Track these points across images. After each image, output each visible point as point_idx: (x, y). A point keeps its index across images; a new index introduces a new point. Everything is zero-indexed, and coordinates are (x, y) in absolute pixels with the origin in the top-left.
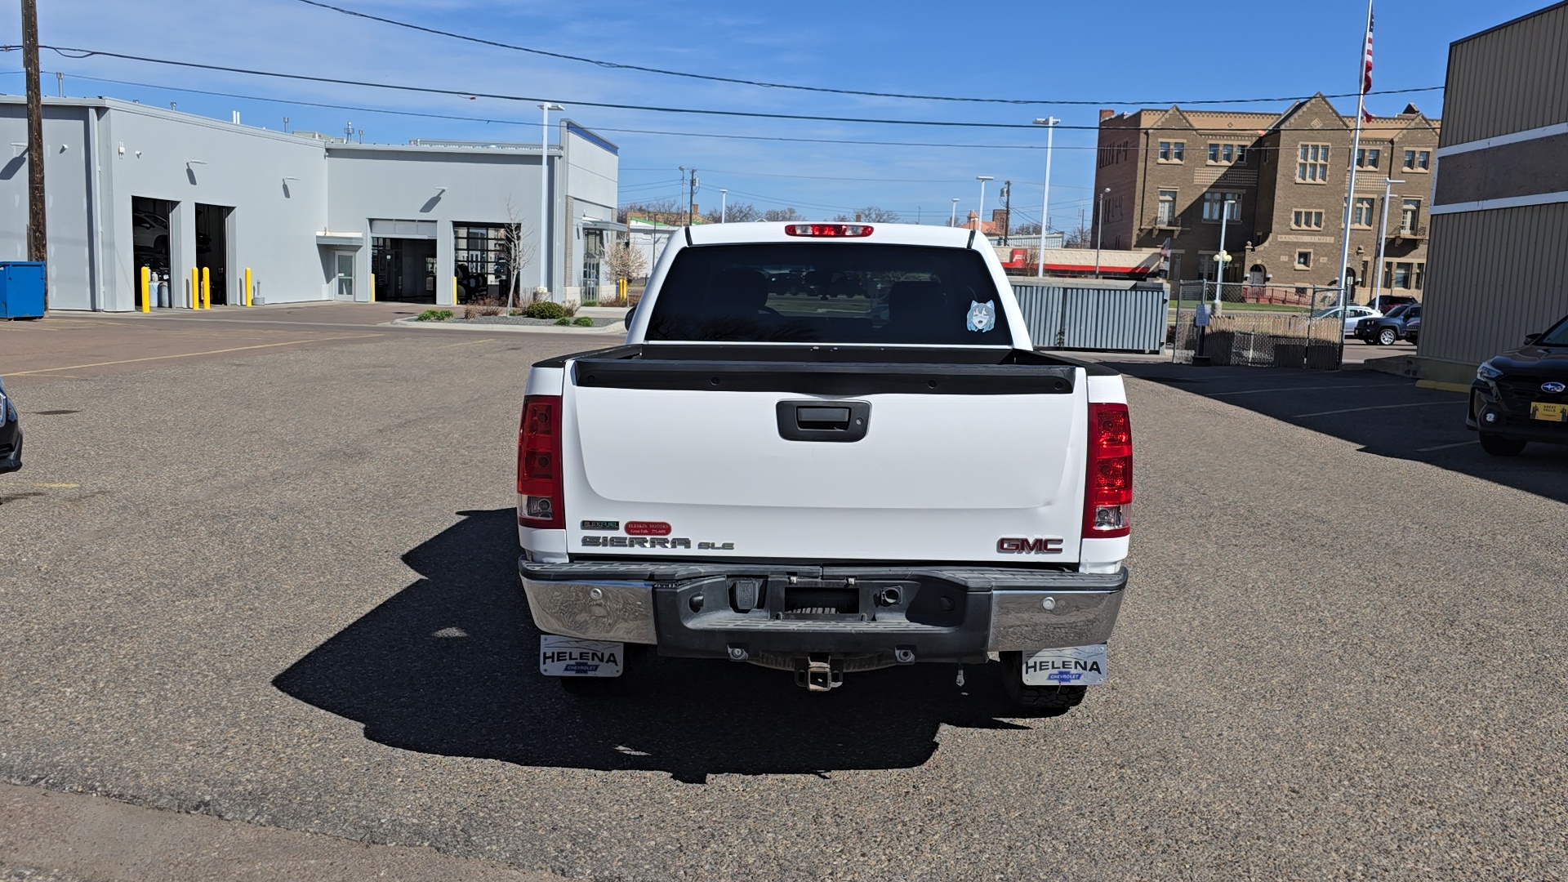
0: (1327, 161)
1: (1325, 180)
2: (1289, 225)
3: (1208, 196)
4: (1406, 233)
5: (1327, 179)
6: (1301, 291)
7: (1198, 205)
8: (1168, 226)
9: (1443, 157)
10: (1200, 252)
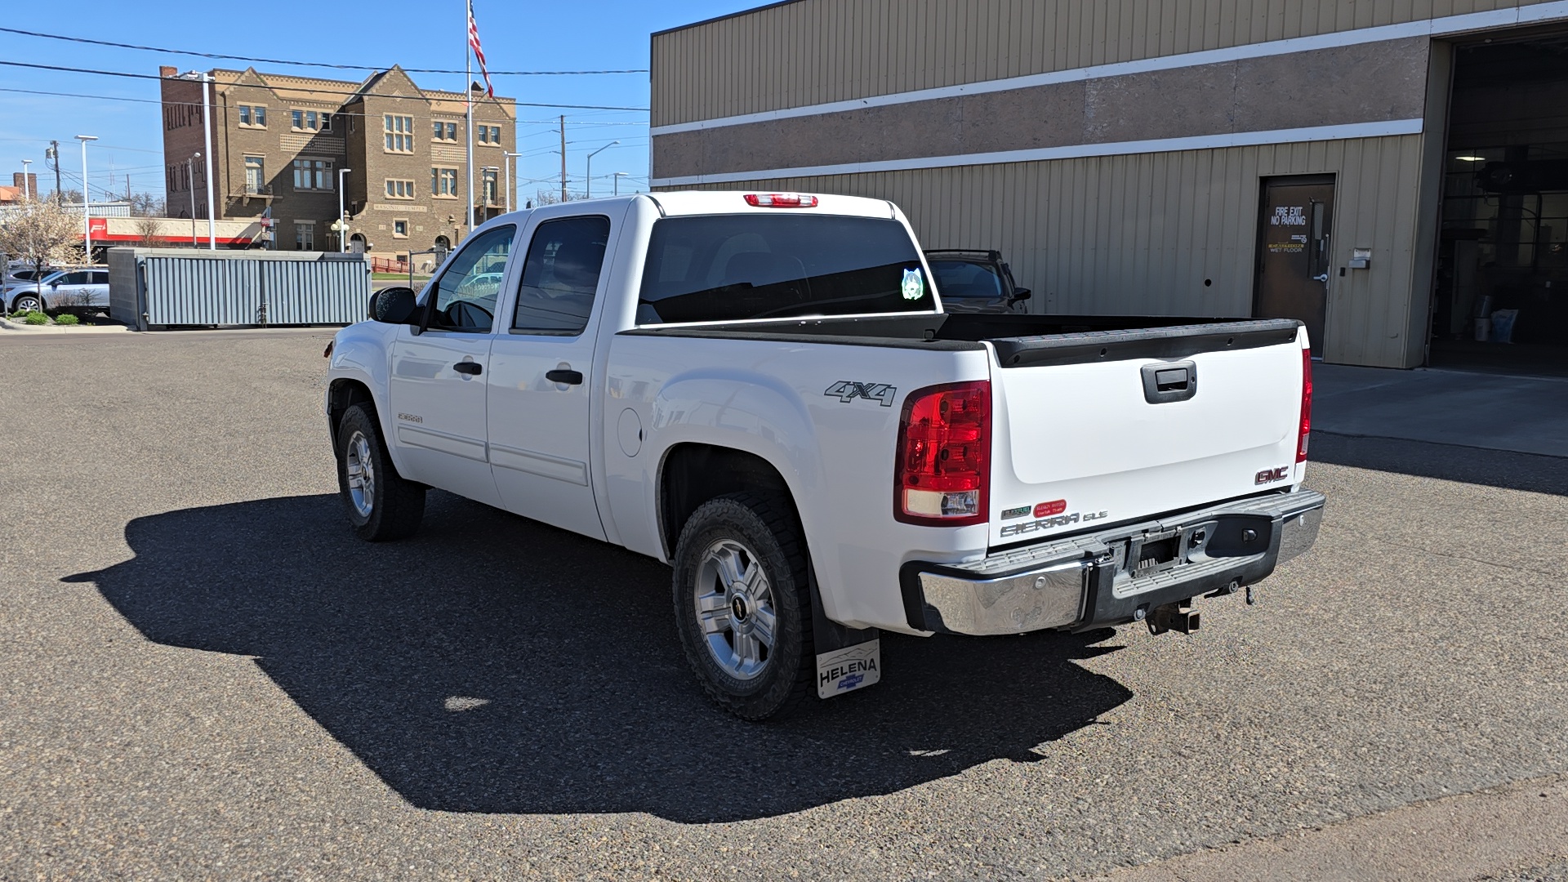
0: (411, 132)
1: (412, 151)
2: (383, 194)
3: (297, 164)
4: (489, 203)
5: (414, 149)
6: (401, 259)
7: (288, 172)
8: (258, 194)
9: (657, 136)
10: (296, 221)
